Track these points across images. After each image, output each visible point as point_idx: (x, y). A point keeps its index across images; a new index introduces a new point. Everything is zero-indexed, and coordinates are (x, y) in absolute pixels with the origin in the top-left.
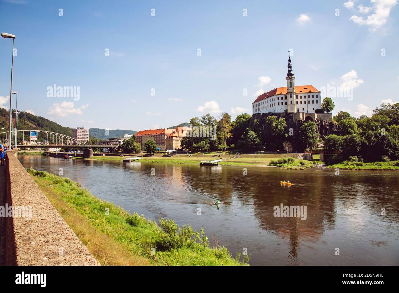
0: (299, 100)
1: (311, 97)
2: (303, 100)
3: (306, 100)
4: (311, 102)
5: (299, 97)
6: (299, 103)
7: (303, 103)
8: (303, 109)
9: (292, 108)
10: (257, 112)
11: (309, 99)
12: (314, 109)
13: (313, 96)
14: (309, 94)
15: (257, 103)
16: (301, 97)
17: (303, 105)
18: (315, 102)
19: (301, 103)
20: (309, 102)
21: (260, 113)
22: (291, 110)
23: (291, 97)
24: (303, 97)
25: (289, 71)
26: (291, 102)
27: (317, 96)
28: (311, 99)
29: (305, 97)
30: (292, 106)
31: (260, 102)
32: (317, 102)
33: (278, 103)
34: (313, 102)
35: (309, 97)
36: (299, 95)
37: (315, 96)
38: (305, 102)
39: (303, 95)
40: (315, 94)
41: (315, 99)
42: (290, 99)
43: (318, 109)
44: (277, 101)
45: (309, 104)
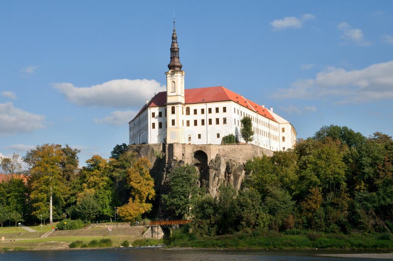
0: (192, 117)
1: (214, 110)
2: (199, 117)
3: (203, 117)
4: (214, 121)
5: (192, 112)
6: (192, 123)
7: (199, 123)
8: (199, 136)
10: (133, 142)
11: (210, 116)
12: (218, 136)
13: (217, 110)
14: (210, 105)
15: (133, 123)
16: (195, 112)
17: (200, 129)
18: (221, 121)
19: (196, 123)
22: (172, 138)
23: (173, 112)
24: (199, 112)
25: (172, 58)
26: (173, 122)
27: (225, 110)
28: (214, 116)
29: (203, 112)
30: (174, 130)
31: (136, 121)
32: (225, 121)
33: (154, 124)
34: (218, 121)
35: (210, 111)
36: (192, 107)
37: (221, 110)
38: (203, 121)
39: (199, 107)
40: (221, 105)
41: (221, 115)
42: (170, 117)
43: (227, 135)
44: (151, 120)
45: (209, 126)
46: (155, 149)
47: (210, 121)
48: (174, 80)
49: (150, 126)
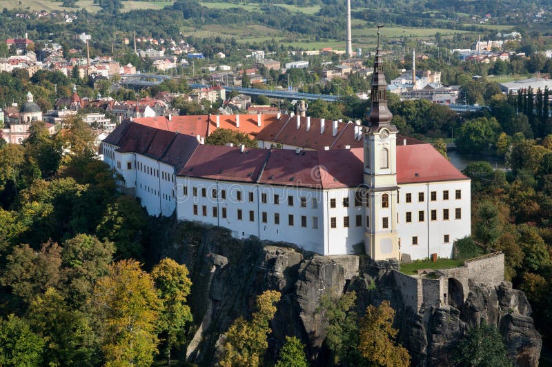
1: (440, 196)
2: (415, 207)
3: (422, 206)
4: (440, 215)
5: (402, 197)
6: (402, 218)
7: (415, 217)
8: (415, 241)
10: (209, 220)
11: (433, 205)
12: (447, 239)
13: (446, 195)
14: (434, 187)
16: (409, 198)
17: (416, 227)
18: (452, 214)
19: (409, 217)
20: (434, 215)
23: (385, 205)
24: (415, 198)
26: (385, 222)
27: (458, 195)
28: (439, 205)
29: (421, 197)
30: (387, 237)
31: (229, 189)
32: (458, 214)
33: (334, 220)
34: (446, 214)
35: (434, 196)
36: (404, 190)
37: (452, 195)
38: (421, 215)
39: (415, 189)
40: (452, 187)
41: (452, 204)
42: (380, 213)
43: (461, 237)
44: (328, 213)
45: (432, 223)
46: (346, 266)
47: (434, 213)
48: (386, 146)
49: (327, 223)
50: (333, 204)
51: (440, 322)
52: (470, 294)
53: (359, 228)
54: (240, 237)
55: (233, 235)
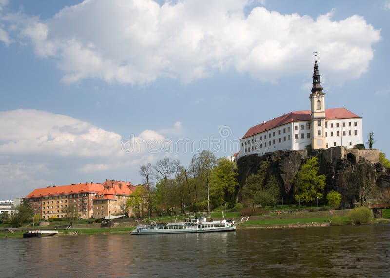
0: (329, 130)
1: (347, 125)
2: (335, 130)
3: (339, 129)
4: (347, 133)
5: (329, 125)
6: (329, 134)
7: (335, 134)
8: (335, 144)
9: (321, 142)
10: (251, 152)
11: (344, 129)
12: (351, 144)
13: (350, 124)
14: (343, 121)
15: (250, 139)
16: (332, 125)
17: (336, 138)
18: (353, 133)
19: (332, 134)
20: (344, 133)
21: (257, 154)
22: (319, 145)
23: (319, 125)
24: (335, 125)
26: (319, 133)
27: (356, 124)
28: (347, 129)
29: (338, 125)
30: (320, 139)
31: (258, 137)
32: (356, 132)
33: (297, 135)
34: (350, 133)
35: (344, 125)
36: (329, 122)
37: (353, 124)
38: (338, 133)
39: (335, 122)
40: (353, 121)
41: (353, 128)
42: (316, 128)
44: (295, 132)
45: (343, 137)
48: (320, 100)
49: (293, 136)
50: (296, 128)
51: (342, 164)
52: (360, 161)
53: (308, 139)
54: (261, 155)
55: (259, 155)
